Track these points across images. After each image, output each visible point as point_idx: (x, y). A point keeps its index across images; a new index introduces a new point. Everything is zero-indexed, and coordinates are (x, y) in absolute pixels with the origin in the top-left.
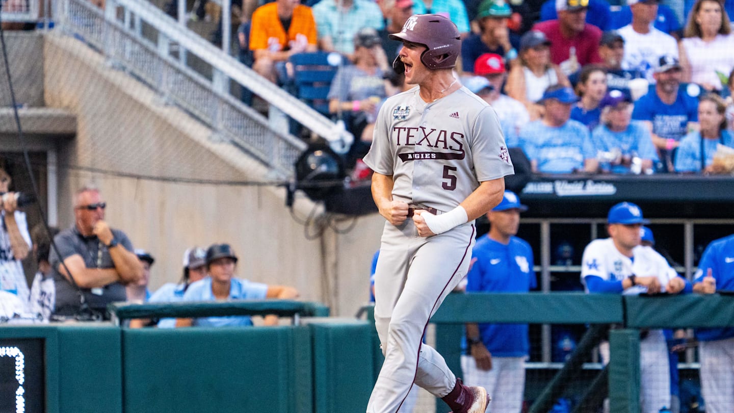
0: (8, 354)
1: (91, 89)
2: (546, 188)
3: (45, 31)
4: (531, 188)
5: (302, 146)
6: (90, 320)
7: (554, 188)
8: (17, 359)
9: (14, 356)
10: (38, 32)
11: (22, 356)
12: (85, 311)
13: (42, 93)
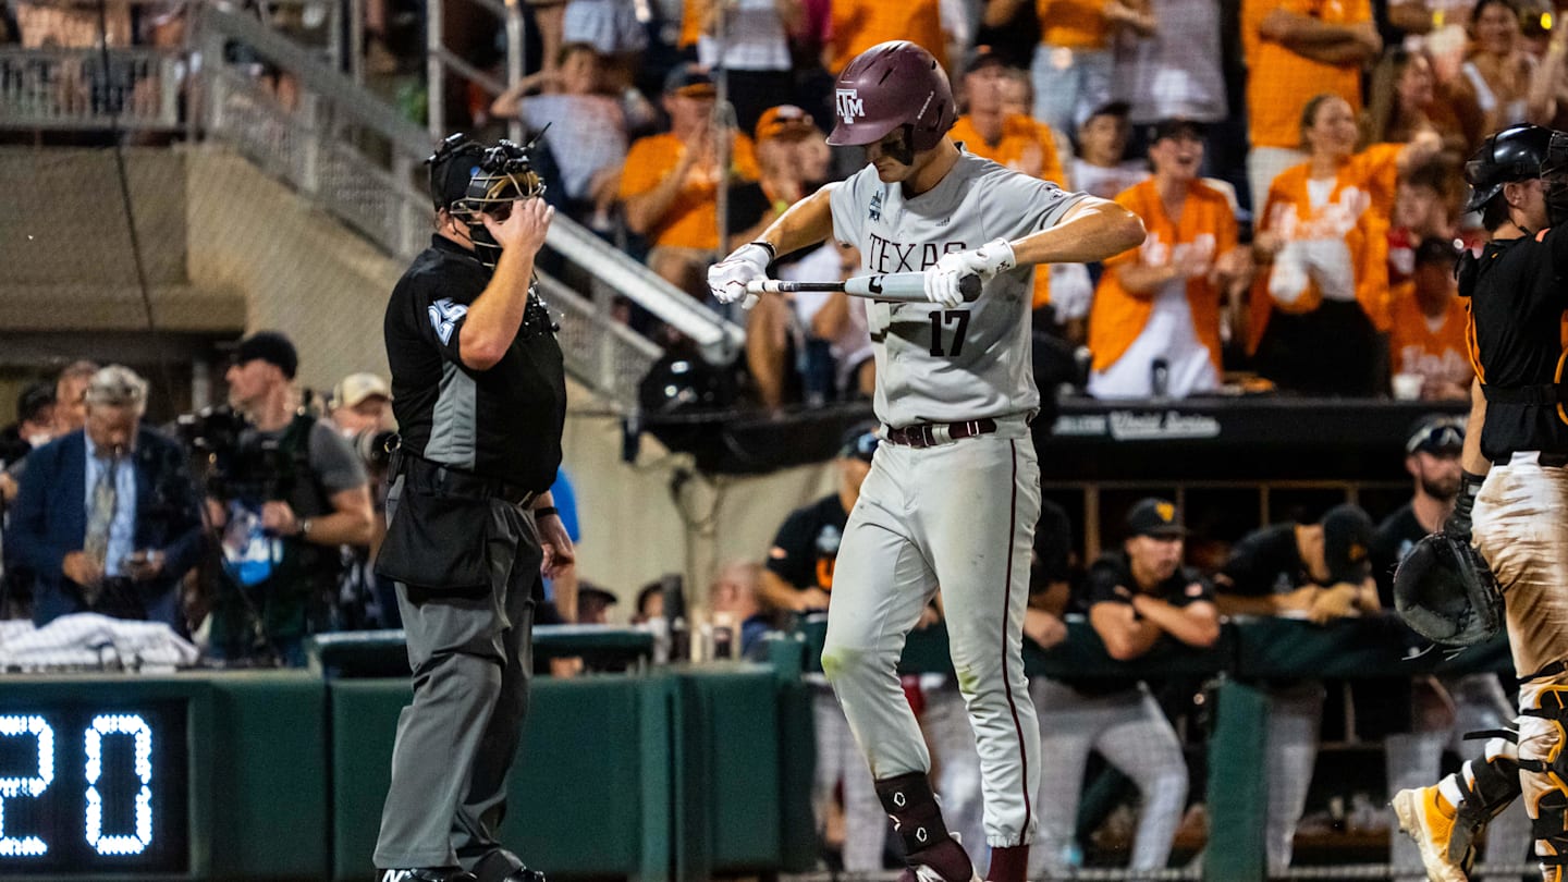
0: (121, 730)
1: (274, 250)
2: (1095, 425)
3: (188, 148)
4: (1065, 426)
5: (654, 351)
6: (272, 666)
7: (1108, 425)
8: (138, 737)
9: (132, 733)
10: (177, 148)
11: (147, 732)
12: (261, 650)
13: (184, 258)
